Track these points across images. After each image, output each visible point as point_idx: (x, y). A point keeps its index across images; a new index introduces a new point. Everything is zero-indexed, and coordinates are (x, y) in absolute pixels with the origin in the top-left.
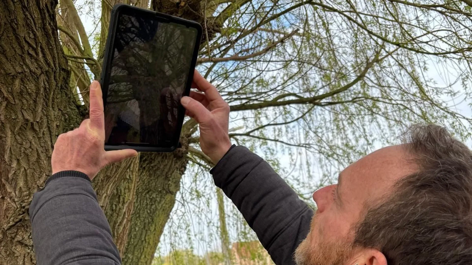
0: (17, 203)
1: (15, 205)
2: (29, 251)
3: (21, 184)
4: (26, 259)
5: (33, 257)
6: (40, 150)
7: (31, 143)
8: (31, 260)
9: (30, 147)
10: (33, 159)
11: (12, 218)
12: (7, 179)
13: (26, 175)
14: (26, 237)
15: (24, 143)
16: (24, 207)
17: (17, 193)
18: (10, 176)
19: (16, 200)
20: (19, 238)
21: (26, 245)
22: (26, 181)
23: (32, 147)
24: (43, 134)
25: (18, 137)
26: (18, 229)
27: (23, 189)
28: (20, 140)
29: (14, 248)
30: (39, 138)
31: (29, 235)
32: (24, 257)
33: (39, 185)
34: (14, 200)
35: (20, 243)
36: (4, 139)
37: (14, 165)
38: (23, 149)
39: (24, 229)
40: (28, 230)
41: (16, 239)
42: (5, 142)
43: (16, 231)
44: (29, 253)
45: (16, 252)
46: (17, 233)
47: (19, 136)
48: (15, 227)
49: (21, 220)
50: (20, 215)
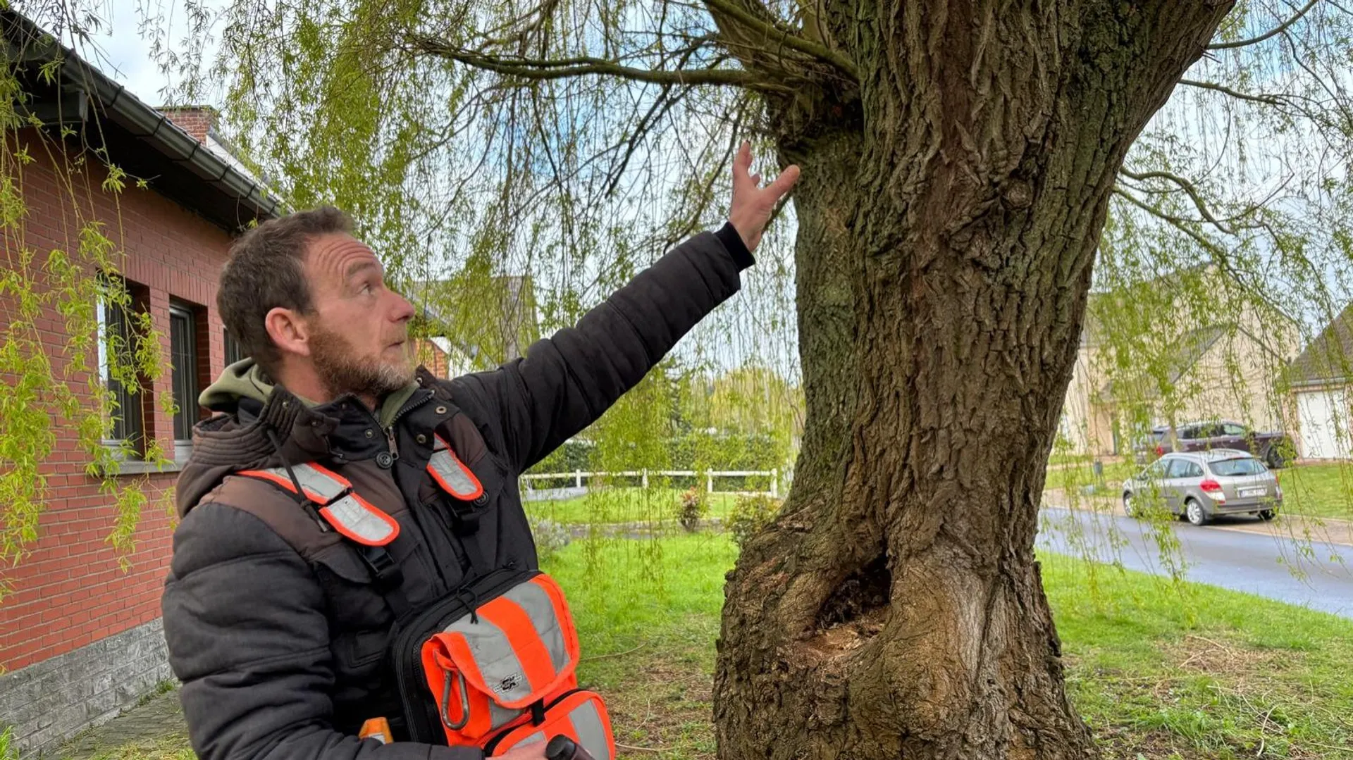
0: (982, 175)
1: (977, 180)
2: (990, 281)
3: (995, 132)
4: (981, 299)
5: (995, 295)
6: (1040, 54)
7: (1025, 39)
8: (992, 301)
9: (1022, 50)
10: (1024, 76)
11: (967, 209)
12: (966, 121)
13: (1006, 112)
14: (987, 251)
15: (1012, 40)
16: (996, 184)
17: (984, 152)
18: (974, 114)
19: (982, 167)
20: (975, 252)
21: (986, 269)
22: (1005, 127)
23: (1026, 49)
24: (1048, 20)
25: (1002, 27)
26: (974, 234)
27: (999, 144)
28: (1004, 34)
29: (959, 273)
30: (1039, 28)
31: (993, 246)
32: (978, 294)
33: (1029, 135)
34: (976, 167)
35: (976, 263)
36: (975, 30)
37: (985, 90)
38: (1007, 52)
39: (988, 233)
40: (995, 235)
41: (968, 256)
42: (978, 37)
43: (969, 236)
44: (989, 286)
45: (962, 282)
46: (971, 242)
47: (1005, 23)
48: (970, 229)
49: (986, 212)
50: (985, 200)
